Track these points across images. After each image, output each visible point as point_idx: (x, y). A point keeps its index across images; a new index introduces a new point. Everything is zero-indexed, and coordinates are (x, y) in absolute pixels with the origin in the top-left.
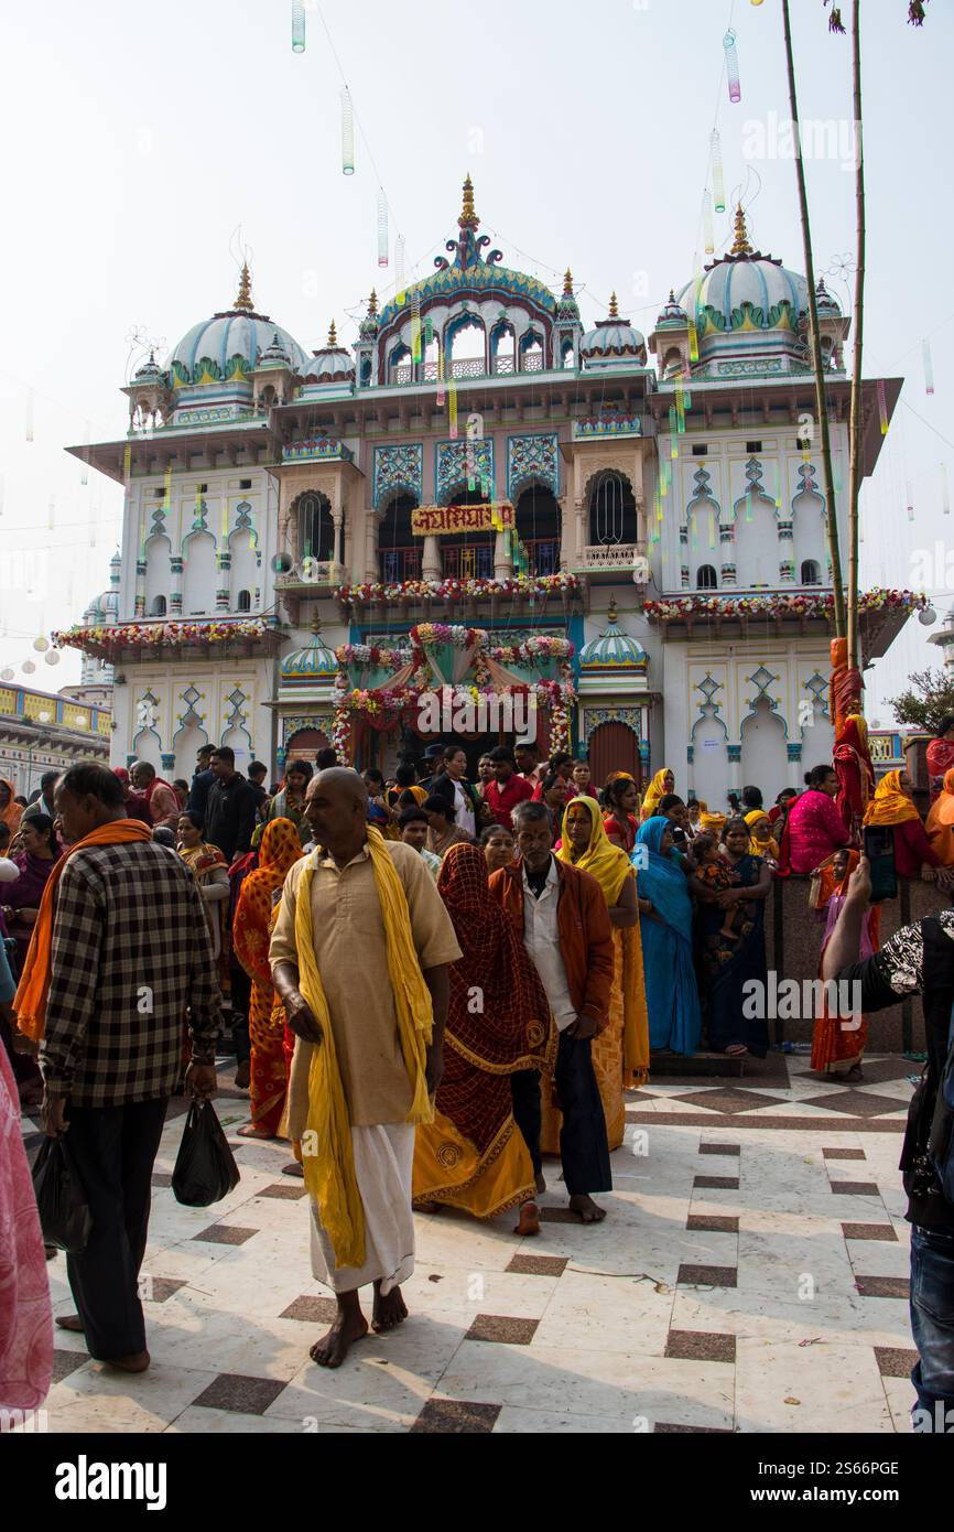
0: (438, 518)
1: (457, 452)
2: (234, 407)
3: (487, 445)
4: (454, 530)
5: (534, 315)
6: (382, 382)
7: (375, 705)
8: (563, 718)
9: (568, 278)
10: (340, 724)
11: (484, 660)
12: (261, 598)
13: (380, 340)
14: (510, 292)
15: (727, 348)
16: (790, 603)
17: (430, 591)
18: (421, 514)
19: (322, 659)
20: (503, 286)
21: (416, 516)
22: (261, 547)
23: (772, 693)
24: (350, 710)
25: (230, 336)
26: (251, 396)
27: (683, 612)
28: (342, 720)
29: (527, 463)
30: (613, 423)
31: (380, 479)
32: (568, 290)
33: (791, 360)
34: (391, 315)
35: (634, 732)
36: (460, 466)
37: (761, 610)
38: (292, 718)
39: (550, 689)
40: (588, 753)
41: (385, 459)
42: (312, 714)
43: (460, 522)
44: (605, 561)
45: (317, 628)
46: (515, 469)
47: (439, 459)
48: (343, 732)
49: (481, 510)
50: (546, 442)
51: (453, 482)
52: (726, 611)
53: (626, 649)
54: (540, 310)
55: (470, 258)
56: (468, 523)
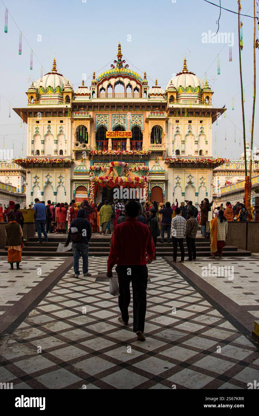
0: (113, 134)
1: (117, 117)
2: (58, 100)
3: (125, 116)
4: (117, 137)
5: (138, 83)
6: (98, 97)
7: (101, 181)
8: (147, 185)
9: (145, 74)
10: (92, 185)
11: (127, 170)
12: (67, 152)
13: (98, 86)
14: (132, 77)
15: (184, 96)
16: (200, 160)
17: (114, 153)
18: (109, 133)
19: (85, 169)
20: (130, 75)
21: (107, 133)
22: (66, 138)
23: (192, 181)
24: (95, 182)
25: (56, 80)
26: (63, 98)
27: (175, 161)
28: (93, 184)
29: (135, 122)
30: (159, 114)
31: (97, 123)
32: (145, 77)
33: (199, 101)
34: (100, 79)
35: (162, 189)
36: (118, 121)
37: (193, 161)
38: (77, 183)
39: (144, 178)
40: (151, 193)
41: (99, 118)
42: (82, 182)
43: (118, 135)
44: (156, 148)
45: (82, 161)
46: (132, 123)
47: (113, 119)
48: (93, 187)
49: (124, 133)
50: (140, 116)
51: (116, 125)
52: (185, 161)
53: (160, 169)
54: (139, 82)
55: (121, 66)
56: (121, 136)
